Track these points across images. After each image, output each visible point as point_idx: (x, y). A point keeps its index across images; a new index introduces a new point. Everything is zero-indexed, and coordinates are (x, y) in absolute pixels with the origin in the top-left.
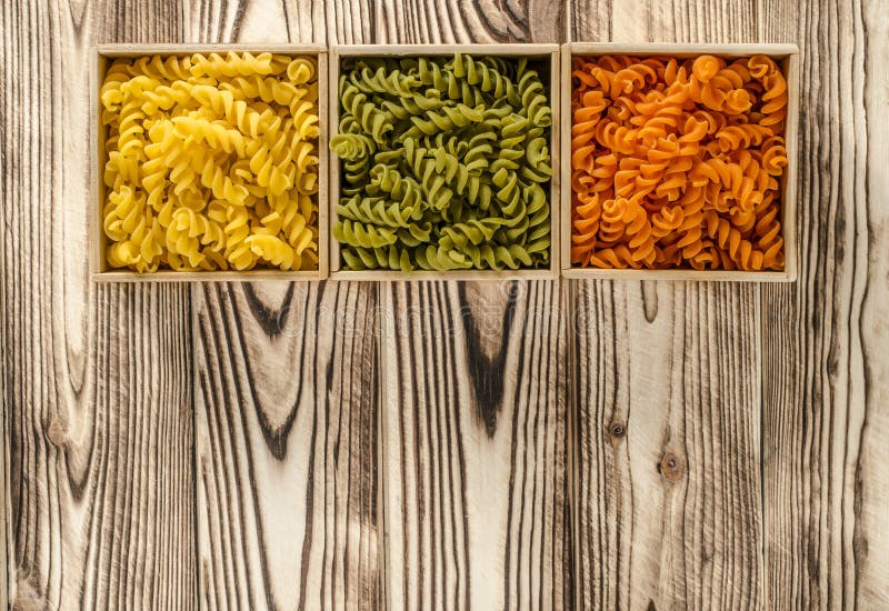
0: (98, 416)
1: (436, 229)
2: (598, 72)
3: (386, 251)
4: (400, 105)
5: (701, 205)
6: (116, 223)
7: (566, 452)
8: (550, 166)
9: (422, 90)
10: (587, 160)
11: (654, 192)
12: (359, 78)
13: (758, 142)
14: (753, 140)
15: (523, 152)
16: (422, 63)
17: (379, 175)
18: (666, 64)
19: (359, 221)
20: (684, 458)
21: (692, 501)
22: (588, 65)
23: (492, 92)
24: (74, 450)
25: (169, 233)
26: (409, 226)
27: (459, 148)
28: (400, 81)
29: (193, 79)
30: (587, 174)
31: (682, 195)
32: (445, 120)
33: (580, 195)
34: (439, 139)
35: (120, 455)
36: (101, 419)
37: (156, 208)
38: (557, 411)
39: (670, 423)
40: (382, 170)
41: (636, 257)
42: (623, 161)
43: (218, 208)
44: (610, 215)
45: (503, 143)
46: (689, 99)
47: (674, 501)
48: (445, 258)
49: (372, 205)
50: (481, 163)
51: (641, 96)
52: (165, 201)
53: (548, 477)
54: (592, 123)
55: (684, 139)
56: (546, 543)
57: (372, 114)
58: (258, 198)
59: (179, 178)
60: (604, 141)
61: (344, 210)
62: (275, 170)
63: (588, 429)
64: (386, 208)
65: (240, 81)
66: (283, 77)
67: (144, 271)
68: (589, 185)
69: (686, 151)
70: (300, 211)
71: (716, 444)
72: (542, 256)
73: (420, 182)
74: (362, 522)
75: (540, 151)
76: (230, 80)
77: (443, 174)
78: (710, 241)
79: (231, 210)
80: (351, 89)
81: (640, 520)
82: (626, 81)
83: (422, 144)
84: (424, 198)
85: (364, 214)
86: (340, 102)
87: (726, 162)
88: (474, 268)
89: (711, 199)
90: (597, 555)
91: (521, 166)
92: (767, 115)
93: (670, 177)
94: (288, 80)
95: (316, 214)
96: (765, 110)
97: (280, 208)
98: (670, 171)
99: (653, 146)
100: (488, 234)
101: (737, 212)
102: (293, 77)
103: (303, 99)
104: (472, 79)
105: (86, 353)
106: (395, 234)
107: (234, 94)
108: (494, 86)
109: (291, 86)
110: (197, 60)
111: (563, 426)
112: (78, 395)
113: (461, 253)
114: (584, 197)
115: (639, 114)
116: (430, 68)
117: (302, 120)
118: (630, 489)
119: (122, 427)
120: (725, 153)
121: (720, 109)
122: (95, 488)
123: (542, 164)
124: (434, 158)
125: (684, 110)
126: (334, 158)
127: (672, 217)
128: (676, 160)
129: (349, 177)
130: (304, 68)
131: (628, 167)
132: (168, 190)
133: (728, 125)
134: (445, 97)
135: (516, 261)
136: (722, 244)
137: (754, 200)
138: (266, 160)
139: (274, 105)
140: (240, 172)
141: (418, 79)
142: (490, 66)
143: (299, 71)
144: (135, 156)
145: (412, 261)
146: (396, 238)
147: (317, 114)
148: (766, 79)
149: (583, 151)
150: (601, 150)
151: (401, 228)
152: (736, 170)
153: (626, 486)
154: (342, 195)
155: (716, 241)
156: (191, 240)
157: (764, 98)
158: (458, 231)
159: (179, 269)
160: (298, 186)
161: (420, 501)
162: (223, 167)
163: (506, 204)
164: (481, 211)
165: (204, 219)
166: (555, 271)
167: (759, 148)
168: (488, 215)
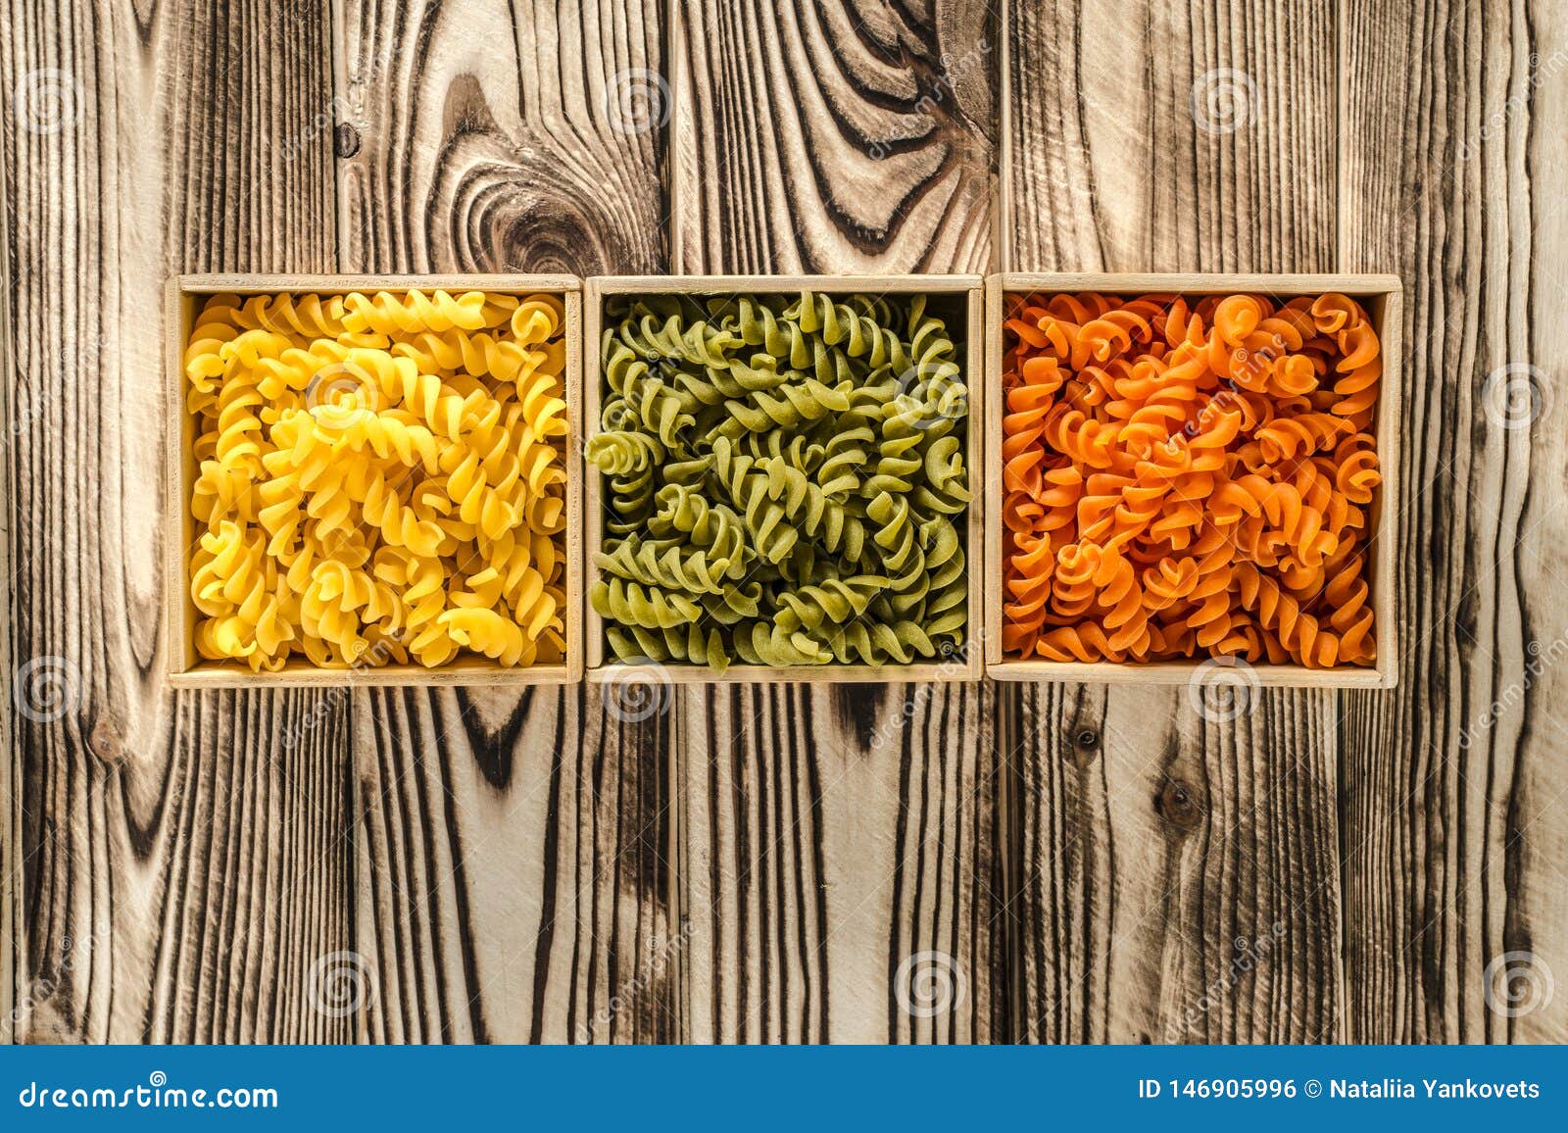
0: (180, 712)
1: (770, 593)
2: (1049, 324)
3: (682, 632)
4: (707, 380)
5: (1229, 556)
6: (214, 586)
7: (996, 776)
8: (966, 486)
9: (744, 355)
10: (1029, 476)
11: (1146, 533)
12: (636, 333)
13: (1329, 445)
14: (1320, 440)
15: (918, 463)
16: (745, 308)
17: (671, 503)
18: (1167, 308)
19: (636, 581)
20: (1202, 787)
21: (1217, 862)
22: (1033, 311)
23: (866, 356)
24: (137, 768)
25: (305, 604)
26: (722, 591)
27: (808, 457)
28: (706, 338)
29: (346, 336)
30: (1032, 500)
31: (1196, 538)
32: (784, 408)
33: (1017, 537)
34: (775, 440)
35: (219, 780)
36: (186, 716)
37: (284, 560)
38: (980, 704)
39: (1179, 727)
40: (675, 494)
41: (1115, 645)
42: (1092, 479)
43: (389, 560)
44: (1070, 572)
45: (885, 446)
46: (1208, 371)
47: (1184, 862)
48: (785, 645)
49: (660, 554)
50: (847, 482)
51: (1125, 365)
52: (299, 546)
53: (964, 818)
54: (1038, 412)
55: (1201, 442)
56: (961, 933)
57: (660, 396)
58: (461, 543)
59: (324, 510)
60: (1059, 443)
61: (611, 562)
62: (491, 494)
63: (1035, 736)
64: (683, 559)
65: (430, 340)
66: (503, 332)
67: (263, 668)
68: (1034, 519)
69: (1203, 464)
70: (534, 564)
71: (1259, 764)
72: (952, 640)
73: (740, 513)
74: (641, 897)
75: (949, 461)
76: (413, 338)
77: (782, 503)
78: (1245, 617)
79: (414, 565)
80: (622, 353)
81: (1125, 896)
82: (1097, 341)
83: (745, 449)
84: (749, 541)
85: (644, 569)
86: (604, 375)
87: (1272, 480)
88: (835, 661)
89: (1245, 543)
90: (1050, 955)
91: (915, 485)
92: (1346, 397)
93: (1175, 508)
94: (512, 339)
95: (561, 567)
96: (1341, 388)
97: (500, 561)
98: (1174, 499)
99: (1145, 456)
100: (859, 603)
101: (1292, 568)
102: (522, 333)
103: (540, 370)
104: (831, 336)
105: (159, 599)
106: (697, 604)
107: (418, 362)
108: (869, 346)
109: (517, 348)
110: (354, 304)
111: (991, 729)
112: (145, 673)
113: (813, 637)
114: (1025, 540)
115: (1121, 398)
116: (758, 316)
117: (538, 407)
118: (1106, 841)
119: (223, 730)
120: (1272, 466)
121: (1263, 389)
122: (174, 837)
123: (953, 484)
124: (765, 472)
125: (1199, 390)
126: (593, 472)
127: (1178, 577)
128: (1186, 478)
129: (618, 504)
130: (540, 318)
131: (1102, 490)
132: (304, 528)
133: (1277, 416)
134: (784, 365)
135: (908, 649)
136: (1266, 621)
137: (1322, 548)
138: (476, 477)
139: (487, 380)
140: (430, 500)
141: (738, 335)
142: (861, 311)
143: (531, 323)
144: (246, 471)
145: (728, 648)
146: (699, 611)
147: (563, 397)
148: (1344, 335)
149: (1024, 460)
150: (1053, 458)
151: (708, 595)
152: (1290, 494)
153: (1100, 834)
154: (607, 533)
155: (1255, 615)
156: (344, 616)
157: (1341, 368)
158: (806, 599)
159: (323, 664)
160: (530, 519)
161: (742, 860)
162: (399, 491)
163: (891, 553)
164: (847, 564)
165: (365, 578)
166: (975, 666)
167: (1331, 454)
168: (859, 571)
